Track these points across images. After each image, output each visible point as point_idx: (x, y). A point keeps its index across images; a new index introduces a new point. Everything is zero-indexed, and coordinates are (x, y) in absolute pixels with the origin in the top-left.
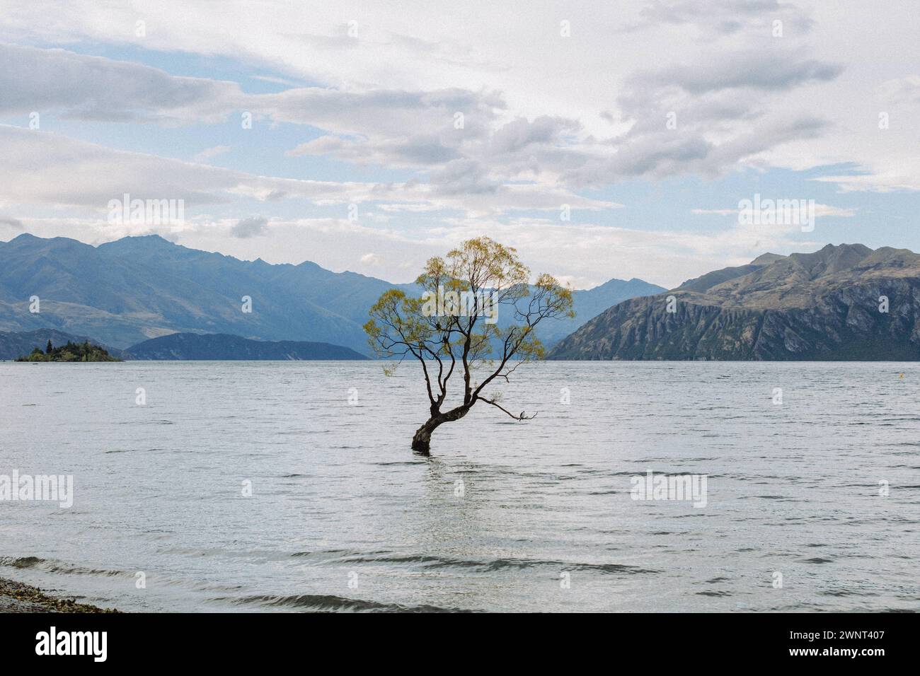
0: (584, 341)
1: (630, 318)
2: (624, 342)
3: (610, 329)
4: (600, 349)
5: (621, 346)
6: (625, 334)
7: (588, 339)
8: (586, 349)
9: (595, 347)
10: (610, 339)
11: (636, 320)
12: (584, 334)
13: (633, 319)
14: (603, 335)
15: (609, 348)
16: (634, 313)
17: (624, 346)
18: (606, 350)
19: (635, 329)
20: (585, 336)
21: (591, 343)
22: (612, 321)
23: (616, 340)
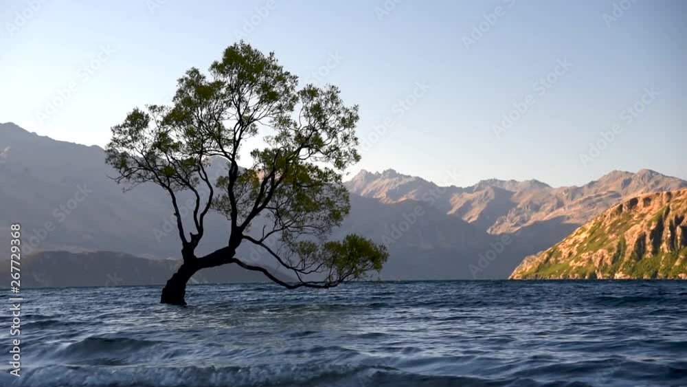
0: (575, 253)
1: (638, 222)
2: (630, 254)
3: (610, 237)
4: (597, 264)
5: (626, 259)
6: (631, 242)
7: (580, 250)
8: (579, 264)
9: (590, 261)
10: (610, 250)
11: (645, 224)
12: (574, 243)
13: (642, 223)
14: (601, 245)
15: (609, 262)
16: (643, 216)
17: (631, 258)
18: (606, 264)
19: (645, 235)
20: (577, 245)
21: (585, 256)
22: (613, 225)
23: (619, 251)
